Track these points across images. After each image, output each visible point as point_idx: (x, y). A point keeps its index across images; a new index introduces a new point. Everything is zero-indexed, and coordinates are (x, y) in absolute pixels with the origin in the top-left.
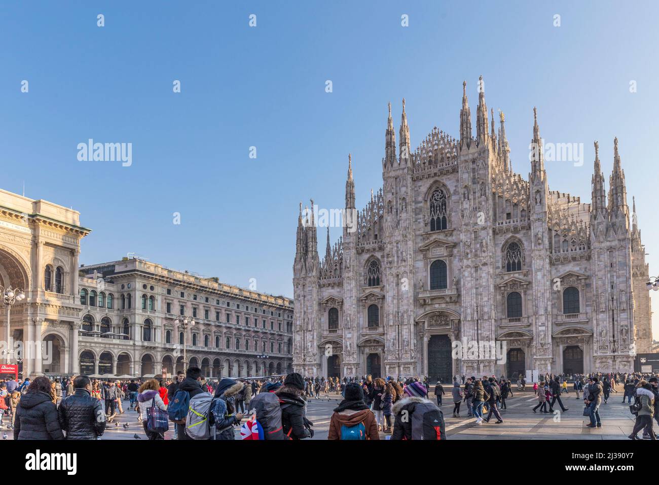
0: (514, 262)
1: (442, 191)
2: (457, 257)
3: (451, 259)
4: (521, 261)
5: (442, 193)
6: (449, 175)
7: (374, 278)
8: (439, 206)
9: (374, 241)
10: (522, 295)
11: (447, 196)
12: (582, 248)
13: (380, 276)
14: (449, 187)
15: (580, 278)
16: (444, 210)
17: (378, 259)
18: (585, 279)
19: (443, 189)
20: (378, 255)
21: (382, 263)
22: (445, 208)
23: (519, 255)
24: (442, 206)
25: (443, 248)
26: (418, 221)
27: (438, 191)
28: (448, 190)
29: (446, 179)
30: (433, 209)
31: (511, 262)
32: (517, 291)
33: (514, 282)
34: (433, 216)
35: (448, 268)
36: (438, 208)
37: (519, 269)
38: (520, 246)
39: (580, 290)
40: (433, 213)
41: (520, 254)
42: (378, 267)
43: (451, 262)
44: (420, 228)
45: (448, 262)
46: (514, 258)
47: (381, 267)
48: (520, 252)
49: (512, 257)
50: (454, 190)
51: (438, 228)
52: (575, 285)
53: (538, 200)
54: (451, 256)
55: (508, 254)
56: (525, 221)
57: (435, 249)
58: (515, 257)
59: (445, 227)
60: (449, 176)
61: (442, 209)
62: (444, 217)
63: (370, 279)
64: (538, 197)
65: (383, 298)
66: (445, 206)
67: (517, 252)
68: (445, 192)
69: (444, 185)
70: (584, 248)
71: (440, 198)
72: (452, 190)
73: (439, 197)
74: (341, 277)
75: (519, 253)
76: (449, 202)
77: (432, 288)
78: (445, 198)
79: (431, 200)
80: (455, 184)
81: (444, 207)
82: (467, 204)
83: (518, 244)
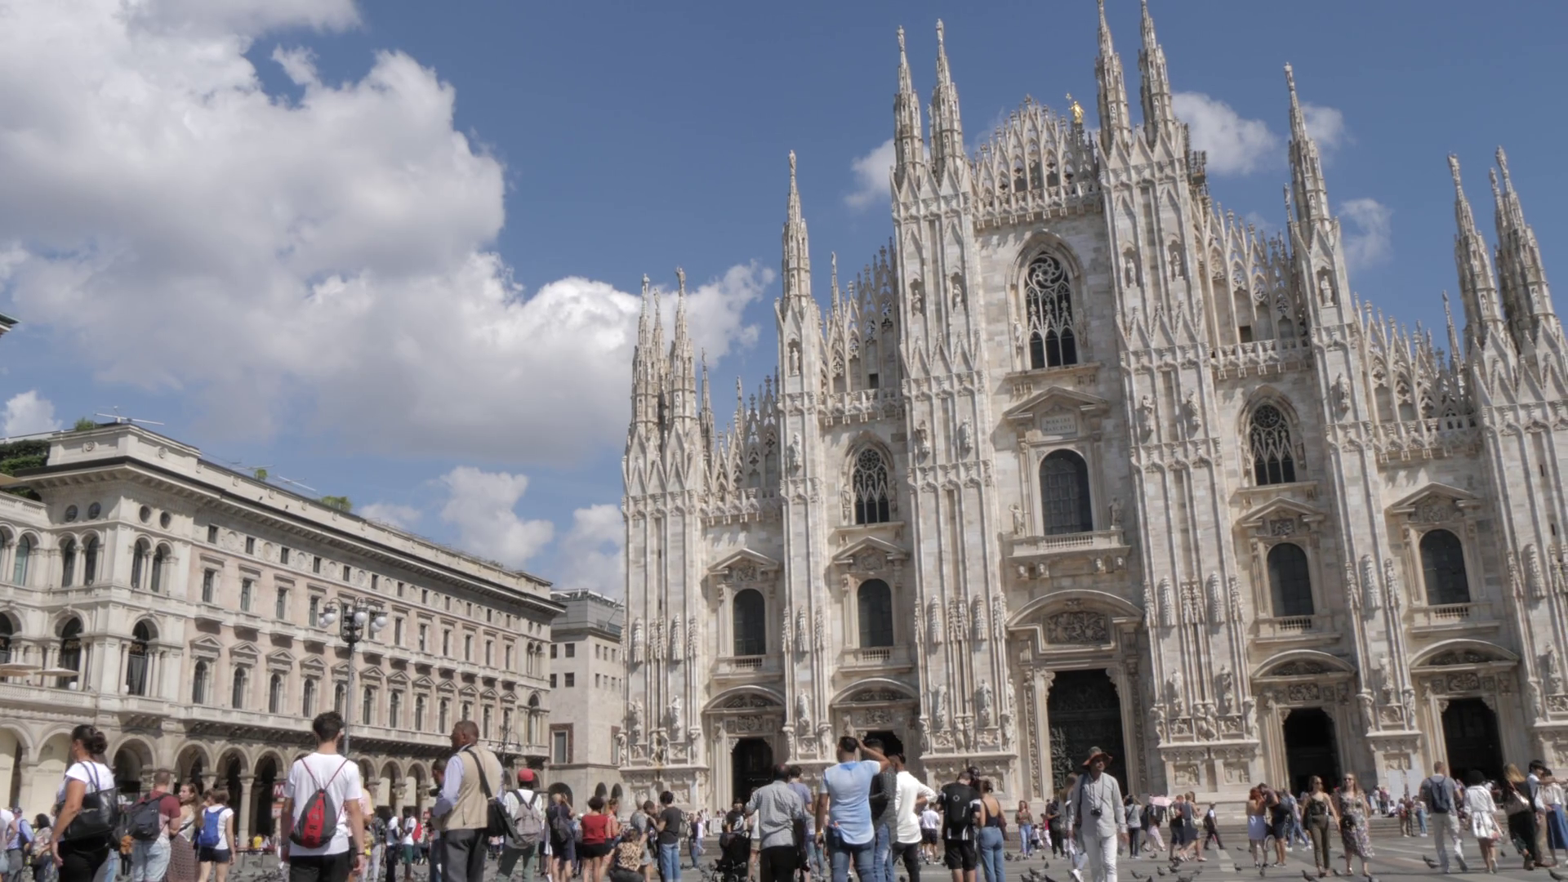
0: (1273, 459)
1: (1057, 264)
2: (1115, 443)
3: (1099, 447)
4: (1293, 455)
5: (1057, 268)
6: (1075, 220)
7: (871, 500)
8: (1052, 302)
9: (871, 392)
10: (1309, 553)
11: (1070, 276)
12: (1455, 424)
13: (890, 494)
14: (1077, 250)
15: (1461, 504)
16: (1065, 314)
17: (882, 445)
18: (1475, 508)
19: (1058, 256)
20: (885, 433)
21: (896, 457)
22: (1069, 308)
23: (1284, 441)
24: (1060, 302)
25: (1070, 416)
26: (997, 338)
27: (1045, 261)
28: (1075, 259)
29: (1067, 230)
30: (1033, 308)
31: (1266, 458)
32: (1294, 540)
33: (1282, 514)
34: (1035, 327)
35: (1090, 471)
36: (1048, 307)
37: (1290, 477)
38: (1285, 415)
39: (1462, 537)
40: (1034, 318)
41: (1288, 437)
42: (882, 469)
43: (1098, 457)
44: (1004, 360)
45: (1089, 454)
46: (1271, 447)
47: (892, 468)
48: (1287, 431)
49: (1267, 444)
50: (1092, 260)
51: (1054, 361)
52: (1447, 524)
53: (1328, 293)
54: (1099, 440)
55: (1256, 437)
56: (1294, 346)
57: (1049, 419)
58: (1274, 444)
59: (1070, 358)
60: (1074, 224)
61: (1060, 309)
62: (1067, 333)
63: (859, 505)
64: (1325, 285)
65: (907, 558)
66: (1068, 301)
67: (1279, 432)
68: (1064, 264)
69: (1061, 246)
70: (1460, 426)
71: (1053, 281)
72: (1086, 259)
73: (1050, 277)
74: (772, 496)
75: (1283, 434)
76: (1080, 293)
77: (1050, 529)
78: (1066, 279)
79: (1027, 284)
80: (1093, 244)
81: (1064, 304)
82: (1135, 296)
83: (1280, 409)
